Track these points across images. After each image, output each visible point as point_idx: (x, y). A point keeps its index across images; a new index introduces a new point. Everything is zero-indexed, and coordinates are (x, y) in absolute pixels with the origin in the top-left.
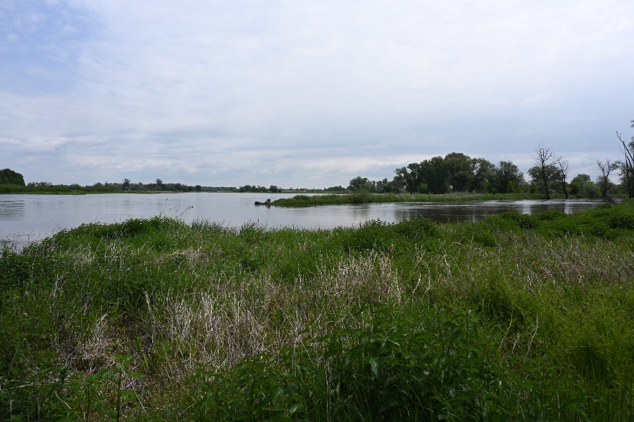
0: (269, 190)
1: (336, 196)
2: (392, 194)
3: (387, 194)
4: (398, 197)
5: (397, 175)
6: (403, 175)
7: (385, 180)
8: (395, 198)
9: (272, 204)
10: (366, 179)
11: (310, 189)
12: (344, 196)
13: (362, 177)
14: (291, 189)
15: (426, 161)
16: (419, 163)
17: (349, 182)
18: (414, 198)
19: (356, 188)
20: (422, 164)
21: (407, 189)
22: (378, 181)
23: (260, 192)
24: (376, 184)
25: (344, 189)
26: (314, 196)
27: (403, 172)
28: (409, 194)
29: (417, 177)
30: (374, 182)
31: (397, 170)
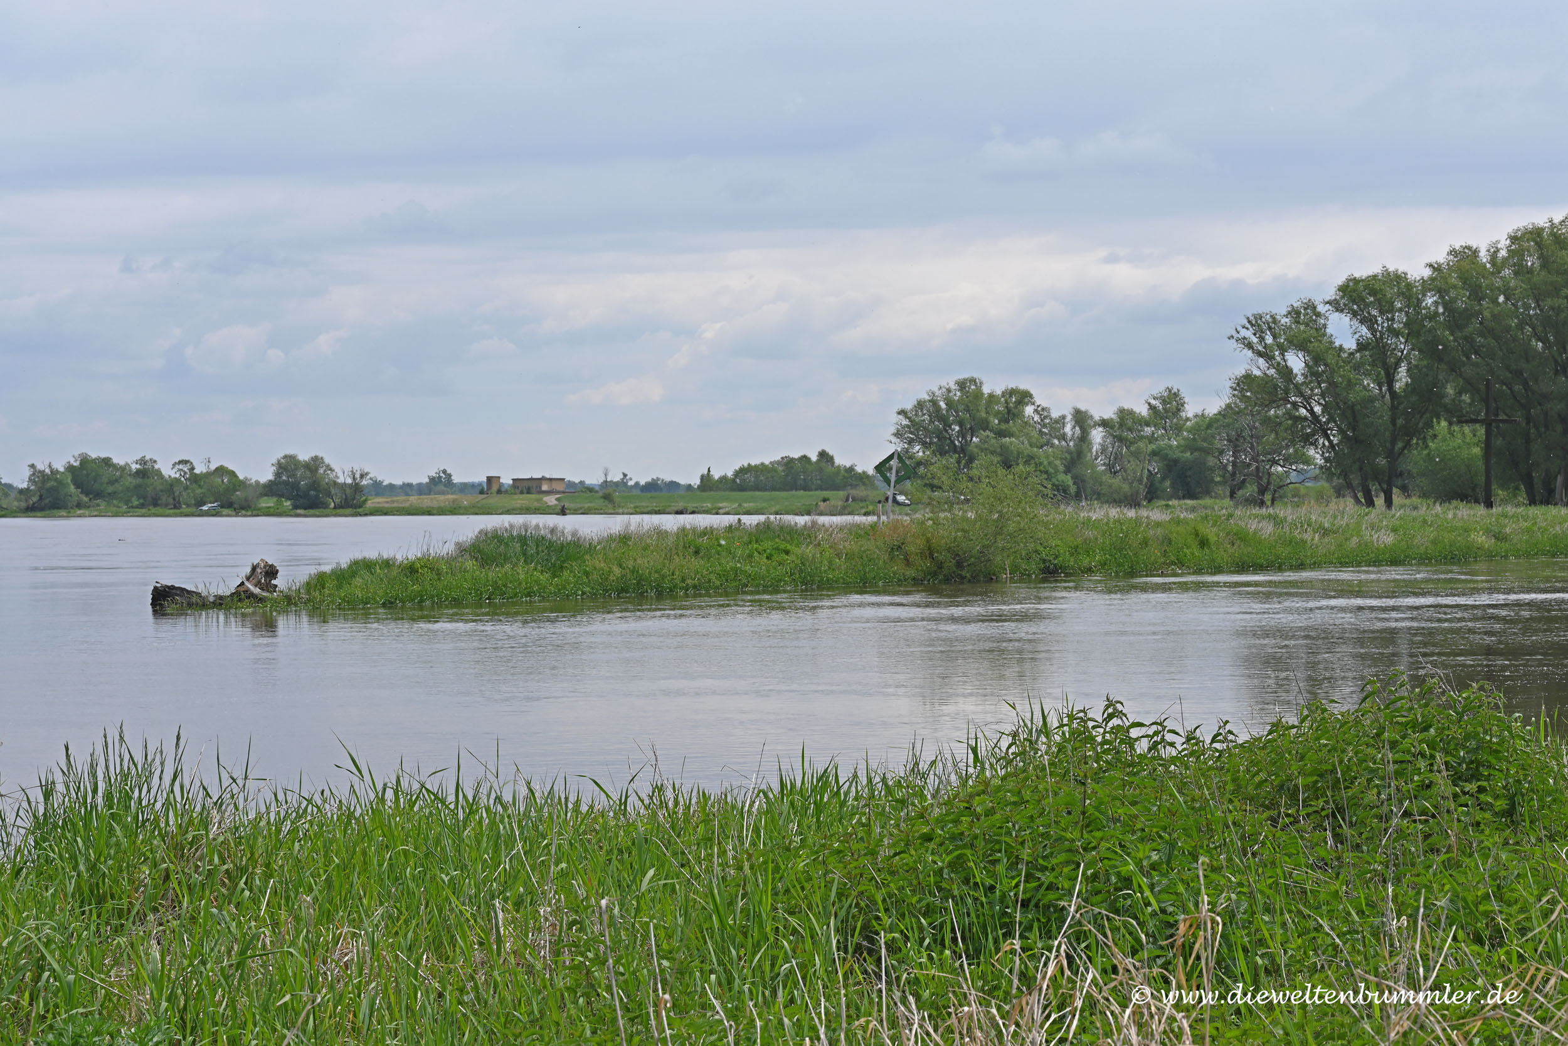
0: (270, 489)
1: (791, 533)
2: (1220, 505)
3: (1184, 510)
4: (1268, 529)
5: (1259, 368)
6: (1296, 362)
7: (1171, 404)
8: (1239, 537)
9: (289, 602)
10: (1024, 397)
11: (594, 479)
12: (857, 532)
13: (993, 385)
14: (441, 482)
15: (1466, 256)
16: (1417, 271)
17: (894, 421)
18: (1388, 539)
19: (941, 467)
20: (1439, 275)
21: (1327, 472)
22: (1108, 413)
23: (195, 509)
24: (1097, 436)
25: (851, 478)
26: (624, 539)
27: (1301, 346)
28: (1348, 505)
29: (1402, 377)
30: (1080, 418)
31: (1257, 323)
